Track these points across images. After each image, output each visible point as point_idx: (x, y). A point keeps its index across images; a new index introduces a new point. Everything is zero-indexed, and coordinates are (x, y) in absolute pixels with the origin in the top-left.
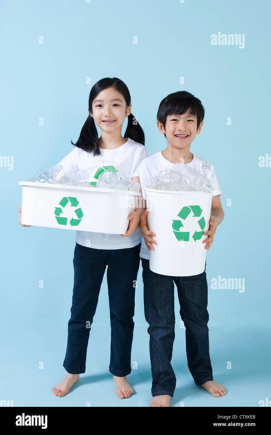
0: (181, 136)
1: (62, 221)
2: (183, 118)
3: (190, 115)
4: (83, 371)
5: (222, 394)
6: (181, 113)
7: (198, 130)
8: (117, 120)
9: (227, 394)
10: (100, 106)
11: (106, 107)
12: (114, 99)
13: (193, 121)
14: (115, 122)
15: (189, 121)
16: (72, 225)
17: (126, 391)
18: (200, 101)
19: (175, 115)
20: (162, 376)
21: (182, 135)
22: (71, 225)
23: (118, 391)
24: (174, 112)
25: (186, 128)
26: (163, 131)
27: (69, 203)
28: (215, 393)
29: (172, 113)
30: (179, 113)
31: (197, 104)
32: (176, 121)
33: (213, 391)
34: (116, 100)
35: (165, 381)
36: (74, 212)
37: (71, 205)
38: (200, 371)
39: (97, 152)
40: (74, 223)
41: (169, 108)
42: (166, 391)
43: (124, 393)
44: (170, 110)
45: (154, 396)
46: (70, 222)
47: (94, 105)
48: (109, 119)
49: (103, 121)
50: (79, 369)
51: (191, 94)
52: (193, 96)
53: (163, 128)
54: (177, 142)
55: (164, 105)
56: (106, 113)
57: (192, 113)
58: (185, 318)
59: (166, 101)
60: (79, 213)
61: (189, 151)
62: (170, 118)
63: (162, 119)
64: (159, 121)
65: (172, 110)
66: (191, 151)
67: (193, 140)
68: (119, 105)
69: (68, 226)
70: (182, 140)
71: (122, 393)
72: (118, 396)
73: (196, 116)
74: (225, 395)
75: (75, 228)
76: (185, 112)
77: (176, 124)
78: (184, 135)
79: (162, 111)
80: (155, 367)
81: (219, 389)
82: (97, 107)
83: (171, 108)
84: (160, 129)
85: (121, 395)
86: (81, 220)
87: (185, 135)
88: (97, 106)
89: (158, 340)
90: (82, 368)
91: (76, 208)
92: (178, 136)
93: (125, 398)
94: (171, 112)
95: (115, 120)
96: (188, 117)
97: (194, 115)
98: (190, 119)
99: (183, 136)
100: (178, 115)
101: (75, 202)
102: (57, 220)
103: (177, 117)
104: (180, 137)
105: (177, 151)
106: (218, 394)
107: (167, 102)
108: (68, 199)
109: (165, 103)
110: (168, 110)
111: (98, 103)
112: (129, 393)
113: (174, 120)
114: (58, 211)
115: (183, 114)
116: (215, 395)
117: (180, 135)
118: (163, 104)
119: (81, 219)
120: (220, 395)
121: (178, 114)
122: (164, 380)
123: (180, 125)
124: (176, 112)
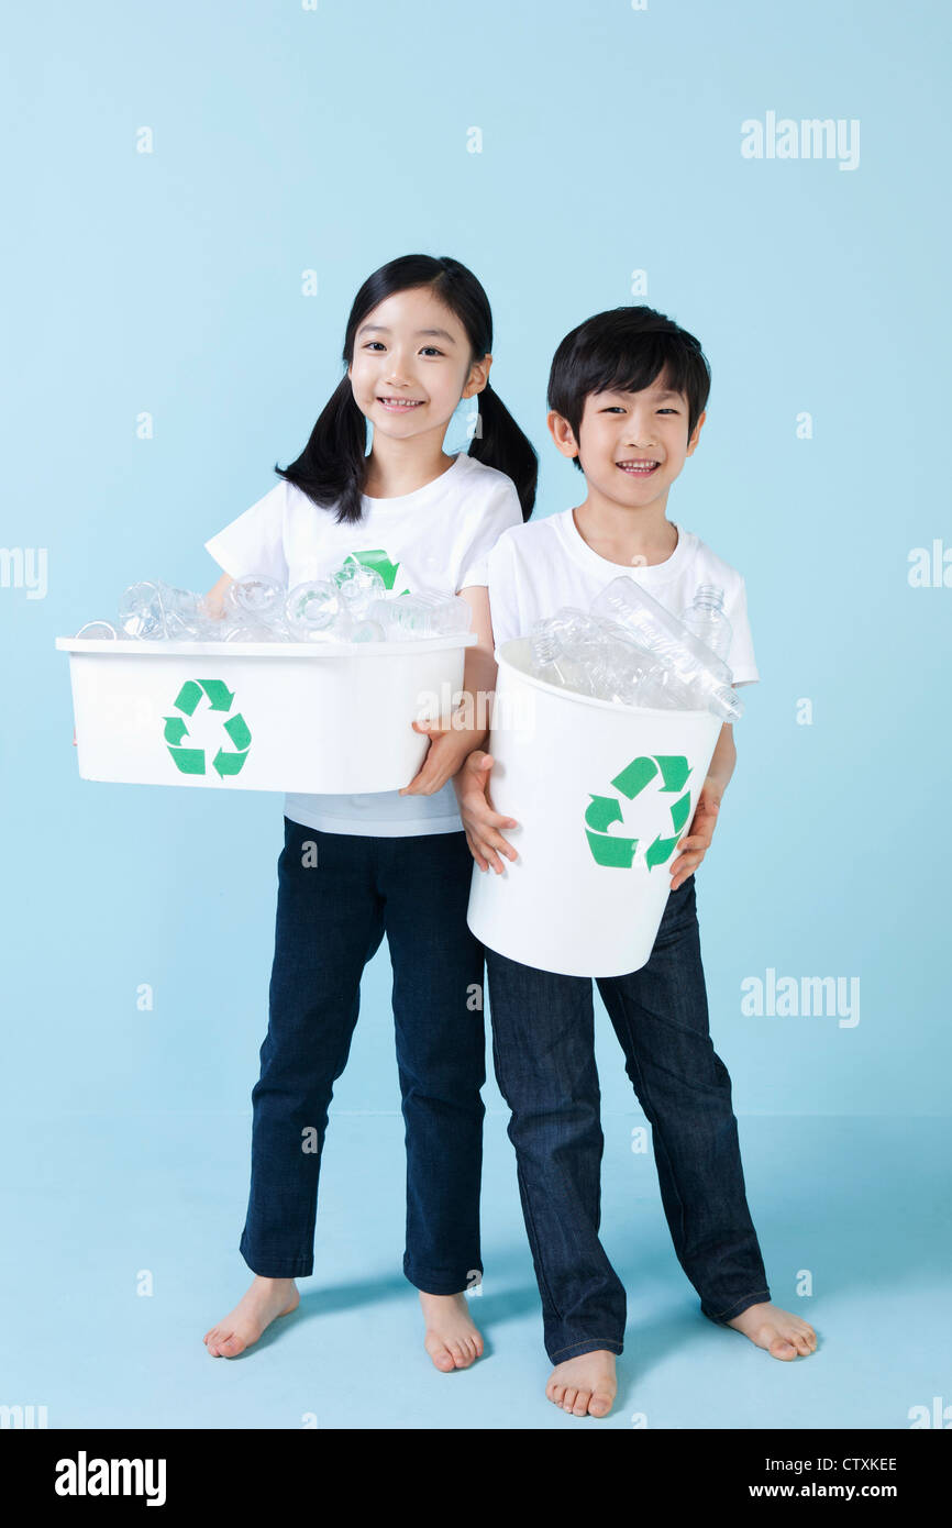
0: (636, 465)
1: (190, 762)
2: (642, 402)
3: (668, 392)
4: (306, 1269)
5: (804, 1351)
6: (637, 387)
7: (691, 443)
8: (430, 400)
9: (818, 1349)
10: (379, 347)
11: (397, 351)
12: (428, 329)
13: (675, 412)
14: (421, 409)
15: (661, 412)
16: (221, 773)
17: (460, 1343)
18: (698, 344)
19: (617, 394)
20: (571, 1287)
21: (639, 461)
22: (217, 774)
23: (434, 1346)
24: (612, 383)
25: (653, 437)
26: (570, 448)
27: (205, 701)
28: (781, 1347)
29: (606, 384)
30: (627, 385)
31: (689, 352)
32: (617, 412)
33: (773, 1343)
34: (434, 333)
35: (584, 1302)
36: (224, 728)
37: (212, 708)
38: (725, 1271)
39: (352, 512)
40: (228, 765)
41: (593, 366)
42: (596, 1337)
43: (455, 1351)
44: (598, 375)
45: (556, 1361)
46: (214, 763)
47: (359, 341)
48: (400, 394)
49: (381, 399)
50: (290, 1259)
51: (664, 317)
52: (672, 325)
53: (570, 434)
54: (624, 485)
55: (573, 355)
56: (394, 375)
57: (674, 385)
58: (648, 1086)
59: (580, 341)
60: (238, 730)
61: (665, 518)
62: (595, 403)
63: (567, 407)
64: (554, 412)
65: (603, 376)
66: (671, 515)
67: (674, 479)
68: (441, 354)
69: (211, 778)
70: (641, 480)
71: (446, 1353)
72: (437, 1364)
73: (685, 396)
74: (812, 1352)
75: (230, 782)
76: (652, 382)
77: (619, 424)
78: (644, 461)
79: (568, 376)
80: (546, 1255)
81: (795, 1333)
82: (367, 351)
83: (600, 368)
84: (559, 440)
85: (445, 1357)
86: (247, 753)
87: (650, 461)
88: (367, 346)
89: (548, 1157)
90: (299, 1260)
91: (226, 716)
92: (625, 465)
93: (456, 1369)
94: (602, 383)
95: (422, 403)
96: (660, 399)
97: (680, 392)
98: (666, 405)
99: (642, 466)
100: (626, 393)
101: (220, 695)
102: (174, 756)
103: (623, 399)
104: (632, 467)
105: (622, 516)
106: (792, 1352)
107: (585, 347)
108: (200, 686)
109: (578, 350)
110: (590, 375)
111: (372, 336)
112: (469, 1350)
113: (612, 410)
114: (175, 730)
115: (643, 391)
116: (783, 1354)
117: (633, 461)
118: (569, 353)
119: (246, 750)
120: (799, 1354)
121: (624, 390)
122: (581, 1301)
123: (635, 428)
124: (620, 382)
